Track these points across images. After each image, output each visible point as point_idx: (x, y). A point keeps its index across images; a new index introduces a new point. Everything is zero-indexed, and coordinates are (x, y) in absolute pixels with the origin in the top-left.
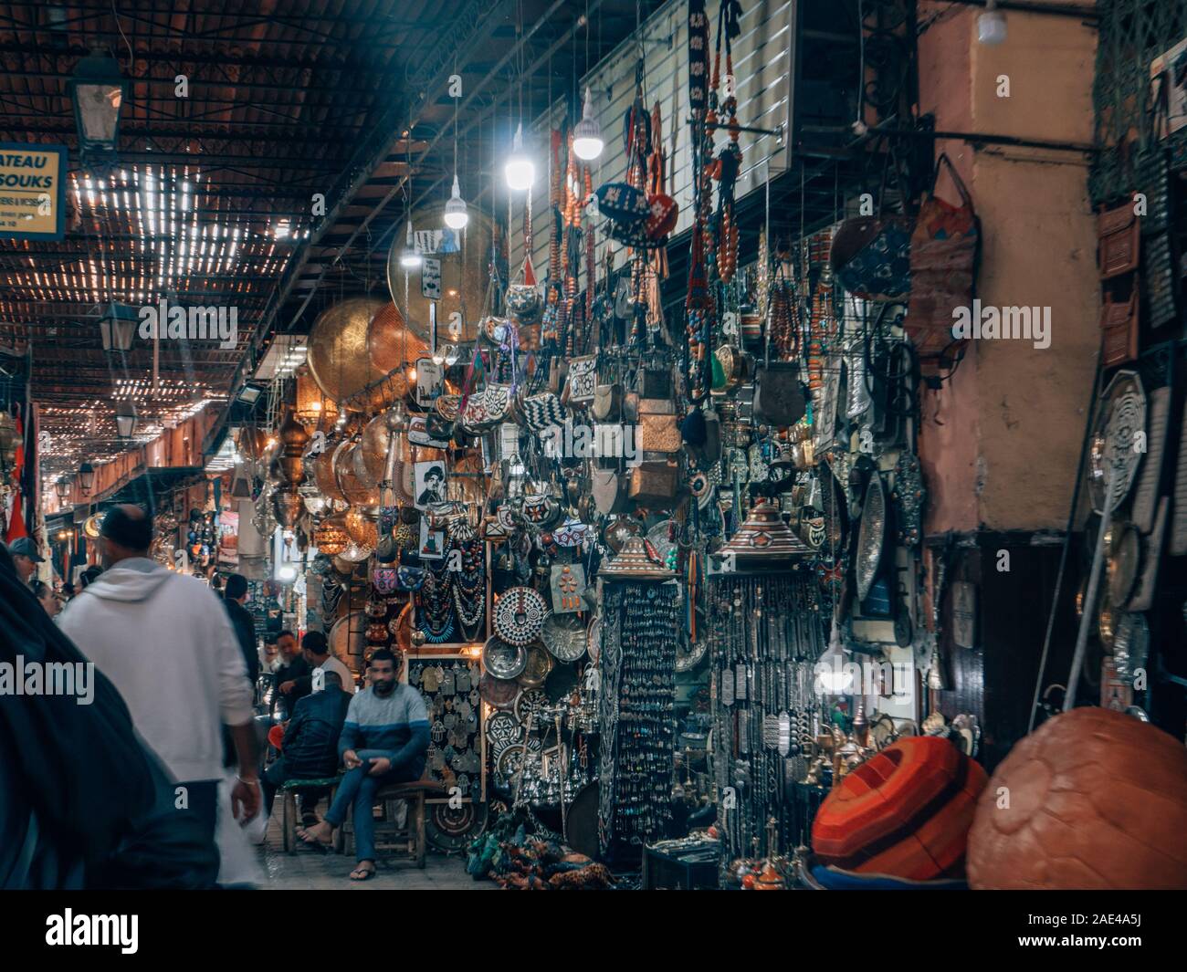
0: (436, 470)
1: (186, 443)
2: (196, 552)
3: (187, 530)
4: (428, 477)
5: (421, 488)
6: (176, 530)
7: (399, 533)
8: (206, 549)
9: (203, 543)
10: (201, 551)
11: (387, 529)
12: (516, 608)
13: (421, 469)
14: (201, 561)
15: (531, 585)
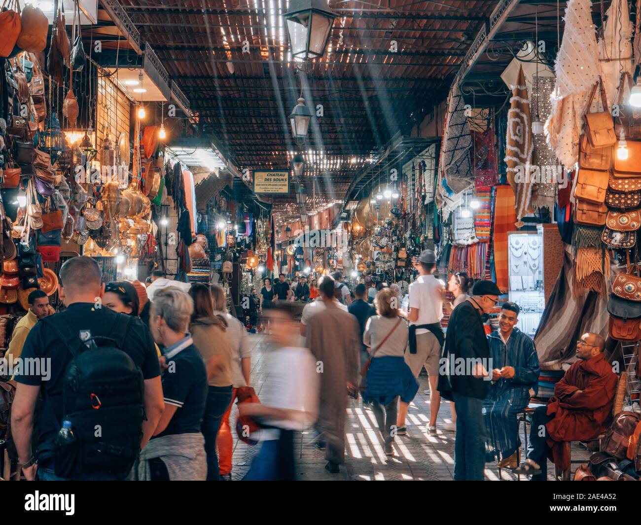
0: (379, 253)
1: (327, 218)
2: (331, 262)
3: (327, 254)
4: (377, 254)
5: (376, 257)
6: (323, 254)
7: (372, 267)
8: (335, 261)
9: (334, 259)
10: (333, 262)
11: (368, 266)
12: (401, 286)
13: (376, 252)
14: (333, 266)
15: (405, 280)
